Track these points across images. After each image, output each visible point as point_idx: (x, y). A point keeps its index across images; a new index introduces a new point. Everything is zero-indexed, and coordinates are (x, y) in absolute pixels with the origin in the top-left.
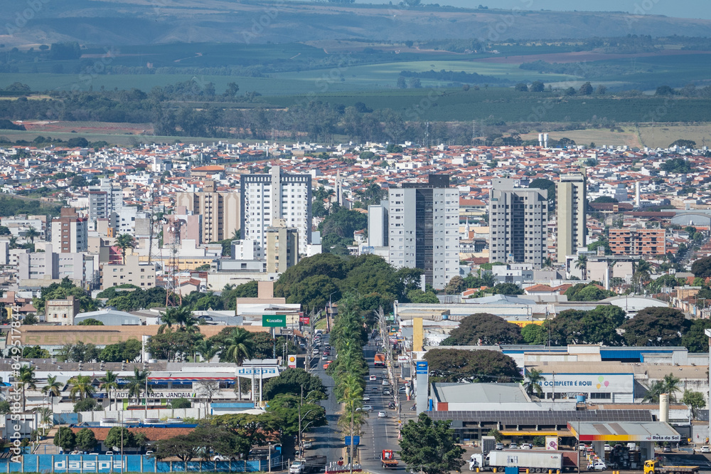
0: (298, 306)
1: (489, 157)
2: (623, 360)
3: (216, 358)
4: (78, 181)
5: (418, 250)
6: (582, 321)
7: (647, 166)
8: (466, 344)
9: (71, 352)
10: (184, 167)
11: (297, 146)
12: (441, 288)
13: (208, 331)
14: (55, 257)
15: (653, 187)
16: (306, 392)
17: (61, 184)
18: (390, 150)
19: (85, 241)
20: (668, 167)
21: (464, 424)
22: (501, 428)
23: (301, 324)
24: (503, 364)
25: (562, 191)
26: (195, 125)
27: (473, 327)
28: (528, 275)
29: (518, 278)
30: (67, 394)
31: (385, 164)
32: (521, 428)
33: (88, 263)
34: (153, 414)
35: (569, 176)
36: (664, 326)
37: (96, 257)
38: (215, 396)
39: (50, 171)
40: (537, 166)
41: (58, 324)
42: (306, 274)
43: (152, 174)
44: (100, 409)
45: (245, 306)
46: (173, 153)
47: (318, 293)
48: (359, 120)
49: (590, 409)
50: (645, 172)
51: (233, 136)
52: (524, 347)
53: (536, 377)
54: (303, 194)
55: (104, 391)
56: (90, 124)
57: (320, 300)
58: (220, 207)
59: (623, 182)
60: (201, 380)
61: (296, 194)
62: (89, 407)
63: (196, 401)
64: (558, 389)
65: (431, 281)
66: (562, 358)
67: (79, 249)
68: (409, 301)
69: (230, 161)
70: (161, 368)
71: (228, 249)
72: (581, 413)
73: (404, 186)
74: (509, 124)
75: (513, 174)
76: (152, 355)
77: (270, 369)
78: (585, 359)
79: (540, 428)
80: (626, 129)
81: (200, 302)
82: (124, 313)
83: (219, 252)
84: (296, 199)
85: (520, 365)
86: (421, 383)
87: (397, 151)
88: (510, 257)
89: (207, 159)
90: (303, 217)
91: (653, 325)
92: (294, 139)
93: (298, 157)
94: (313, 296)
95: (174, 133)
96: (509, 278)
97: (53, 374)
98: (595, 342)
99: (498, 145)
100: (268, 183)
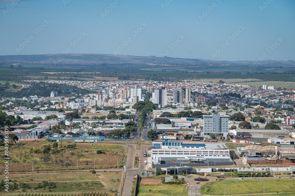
0: (136, 110)
1: (176, 84)
2: (190, 120)
3: (118, 119)
4: (104, 87)
5: (159, 100)
6: (184, 113)
7: (204, 86)
8: (163, 117)
9: (94, 118)
10: (122, 85)
11: (142, 82)
12: (163, 107)
13: (118, 114)
14: (96, 101)
15: (205, 90)
16: (133, 125)
17: (100, 88)
18: (159, 83)
19: (102, 98)
20: (207, 86)
21: (160, 131)
22: (166, 132)
23: (136, 113)
24: (168, 121)
25: (187, 90)
26: (125, 78)
27: (165, 114)
28: (179, 105)
29: (177, 106)
30: (91, 125)
31: (158, 85)
32: (170, 132)
33: (102, 102)
34: (106, 129)
35: (188, 88)
36: (198, 114)
37: (104, 101)
38: (117, 126)
39: (99, 86)
40: (184, 86)
41: (92, 113)
42: (138, 104)
43: (117, 86)
44: (97, 128)
45: (127, 110)
46: (121, 82)
47: (140, 108)
48: (154, 77)
49: (183, 129)
50: (203, 87)
51: (132, 80)
52: (174, 118)
53: (174, 123)
54: (141, 90)
55: (98, 125)
56: (107, 77)
57: (140, 109)
58: (127, 92)
59: (199, 89)
60: (115, 123)
61: (139, 90)
62: (95, 128)
63: (114, 127)
64: (178, 125)
65: (162, 106)
66: (180, 120)
67: (101, 99)
68: (156, 109)
69: (131, 84)
70: (109, 121)
71: (127, 100)
72: (181, 130)
73: (157, 89)
74: (181, 78)
75: (180, 87)
76: (108, 119)
77: (127, 121)
78: (184, 120)
79: (173, 132)
80: (201, 80)
81: (120, 109)
82: (105, 111)
83: (126, 100)
84: (139, 91)
85: (171, 121)
86: (153, 124)
87: (160, 83)
88: (177, 102)
89: (126, 84)
90: (141, 94)
91: (196, 114)
92: (142, 81)
93: (142, 84)
94: (139, 108)
95: (121, 79)
96: (175, 106)
97: (88, 122)
98: (186, 117)
99: (178, 82)
100: (134, 88)
